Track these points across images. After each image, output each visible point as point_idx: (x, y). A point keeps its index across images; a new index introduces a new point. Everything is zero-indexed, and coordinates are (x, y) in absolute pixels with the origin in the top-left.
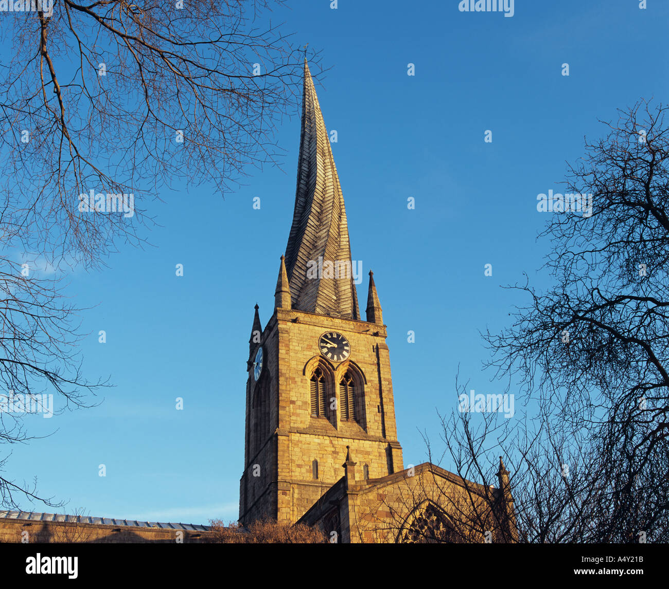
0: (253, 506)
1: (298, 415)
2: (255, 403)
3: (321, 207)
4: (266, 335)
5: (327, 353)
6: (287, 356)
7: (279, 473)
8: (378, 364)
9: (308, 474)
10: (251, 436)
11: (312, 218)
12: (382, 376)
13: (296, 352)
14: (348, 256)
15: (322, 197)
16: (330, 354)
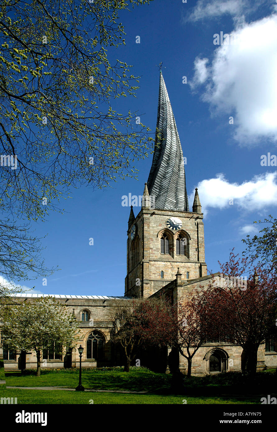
0: (131, 288)
1: (154, 254)
2: (132, 249)
3: (169, 157)
4: (137, 220)
5: (170, 227)
6: (148, 229)
7: (144, 277)
8: (198, 231)
9: (159, 277)
10: (130, 262)
11: (163, 163)
12: (199, 236)
13: (153, 227)
14: (184, 181)
15: (169, 151)
16: (171, 228)
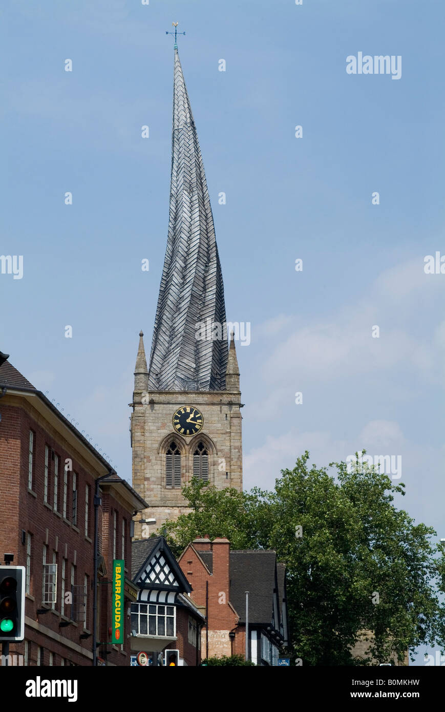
6: (142, 438)
13: (151, 432)
16: (183, 430)
